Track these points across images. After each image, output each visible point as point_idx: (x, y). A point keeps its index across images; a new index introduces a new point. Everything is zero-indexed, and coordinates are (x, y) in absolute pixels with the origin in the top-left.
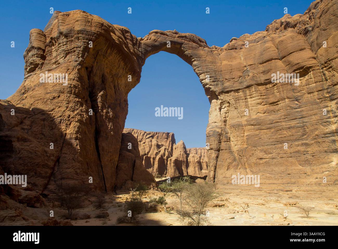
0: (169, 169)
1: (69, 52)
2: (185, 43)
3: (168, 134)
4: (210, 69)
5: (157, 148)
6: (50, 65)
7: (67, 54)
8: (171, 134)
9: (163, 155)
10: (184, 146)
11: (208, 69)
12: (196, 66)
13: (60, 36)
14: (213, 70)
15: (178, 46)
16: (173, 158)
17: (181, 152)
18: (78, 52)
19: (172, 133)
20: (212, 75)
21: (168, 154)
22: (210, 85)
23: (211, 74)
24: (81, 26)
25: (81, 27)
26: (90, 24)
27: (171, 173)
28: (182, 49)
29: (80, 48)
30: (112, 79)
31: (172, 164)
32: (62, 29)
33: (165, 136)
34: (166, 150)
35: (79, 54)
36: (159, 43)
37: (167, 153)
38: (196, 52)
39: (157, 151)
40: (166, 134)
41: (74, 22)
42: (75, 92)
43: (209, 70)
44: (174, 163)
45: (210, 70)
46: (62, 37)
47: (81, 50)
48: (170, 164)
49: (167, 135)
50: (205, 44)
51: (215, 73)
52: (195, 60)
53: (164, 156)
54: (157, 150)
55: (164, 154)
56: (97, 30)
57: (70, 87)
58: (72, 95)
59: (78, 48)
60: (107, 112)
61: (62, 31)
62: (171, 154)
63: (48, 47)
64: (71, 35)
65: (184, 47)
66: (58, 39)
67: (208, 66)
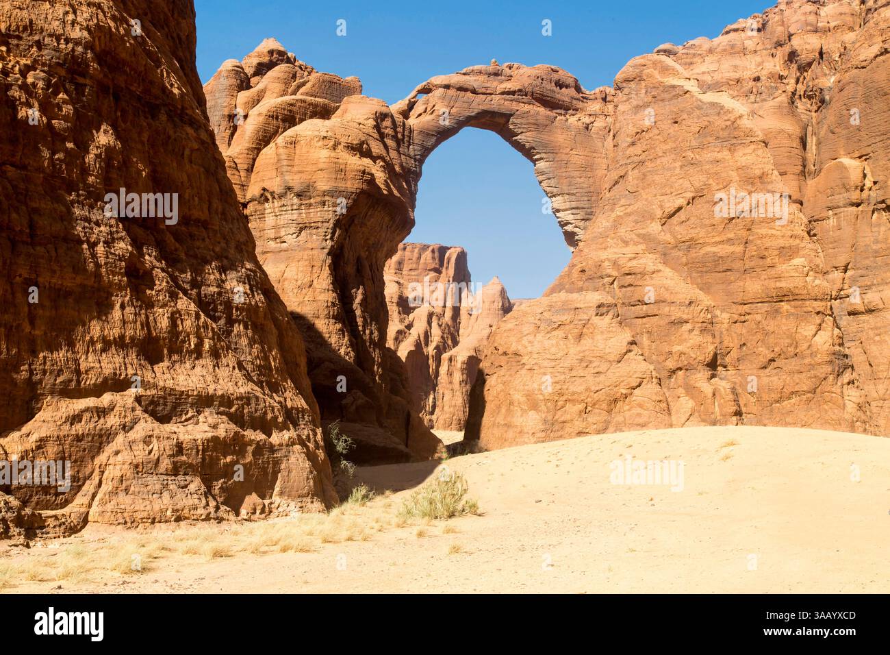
0: (446, 392)
1: (306, 227)
2: (518, 113)
3: (443, 250)
4: (578, 186)
5: (399, 313)
6: (264, 240)
7: (301, 229)
8: (452, 255)
9: (422, 339)
10: (503, 305)
11: (573, 187)
12: (543, 175)
13: (286, 192)
14: (584, 190)
15: (502, 121)
16: (461, 353)
17: (491, 326)
18: (326, 230)
19: (459, 250)
20: (582, 202)
21: (442, 337)
22: (576, 227)
23: (578, 201)
24: (328, 181)
25: (329, 183)
26: (343, 173)
27: (452, 409)
28: (511, 127)
29: (328, 222)
30: (367, 253)
31: (458, 376)
32: (291, 181)
33: (429, 259)
34: (434, 318)
35: (327, 234)
36: (455, 121)
37: (436, 333)
38: (545, 137)
39: (402, 327)
40: (433, 251)
41: (314, 170)
42: (333, 315)
43: (575, 191)
44: (462, 370)
45: (578, 190)
46: (290, 194)
47: (330, 227)
48: (450, 374)
49: (436, 255)
50: (572, 92)
51: (590, 198)
52: (541, 159)
53: (427, 345)
54: (402, 321)
55: (427, 336)
56: (356, 186)
57: (327, 306)
58: (331, 320)
59: (325, 224)
60: (371, 333)
61: (291, 185)
62: (452, 336)
63: (256, 202)
64: (308, 194)
65: (515, 125)
66: (282, 196)
67: (573, 177)
